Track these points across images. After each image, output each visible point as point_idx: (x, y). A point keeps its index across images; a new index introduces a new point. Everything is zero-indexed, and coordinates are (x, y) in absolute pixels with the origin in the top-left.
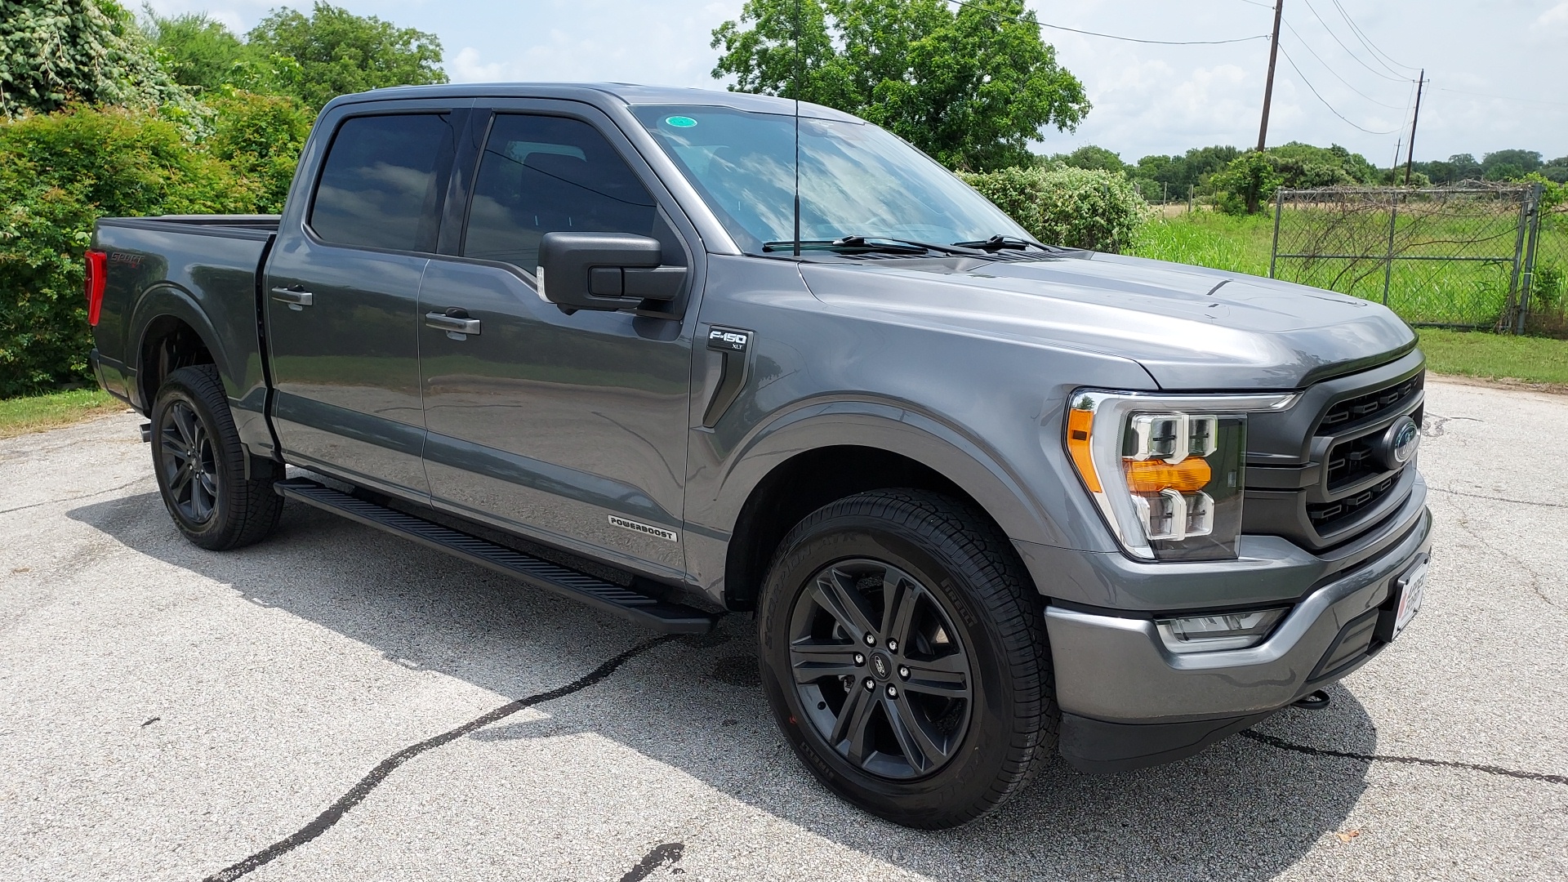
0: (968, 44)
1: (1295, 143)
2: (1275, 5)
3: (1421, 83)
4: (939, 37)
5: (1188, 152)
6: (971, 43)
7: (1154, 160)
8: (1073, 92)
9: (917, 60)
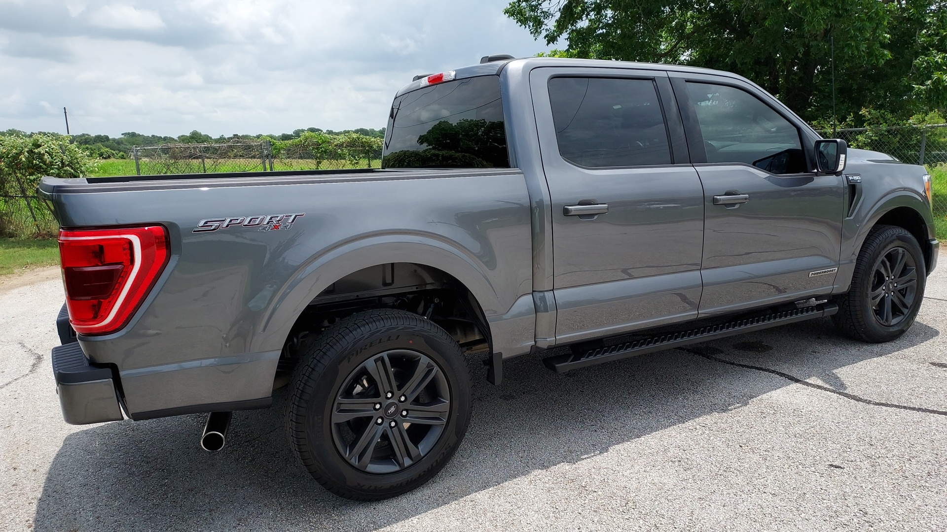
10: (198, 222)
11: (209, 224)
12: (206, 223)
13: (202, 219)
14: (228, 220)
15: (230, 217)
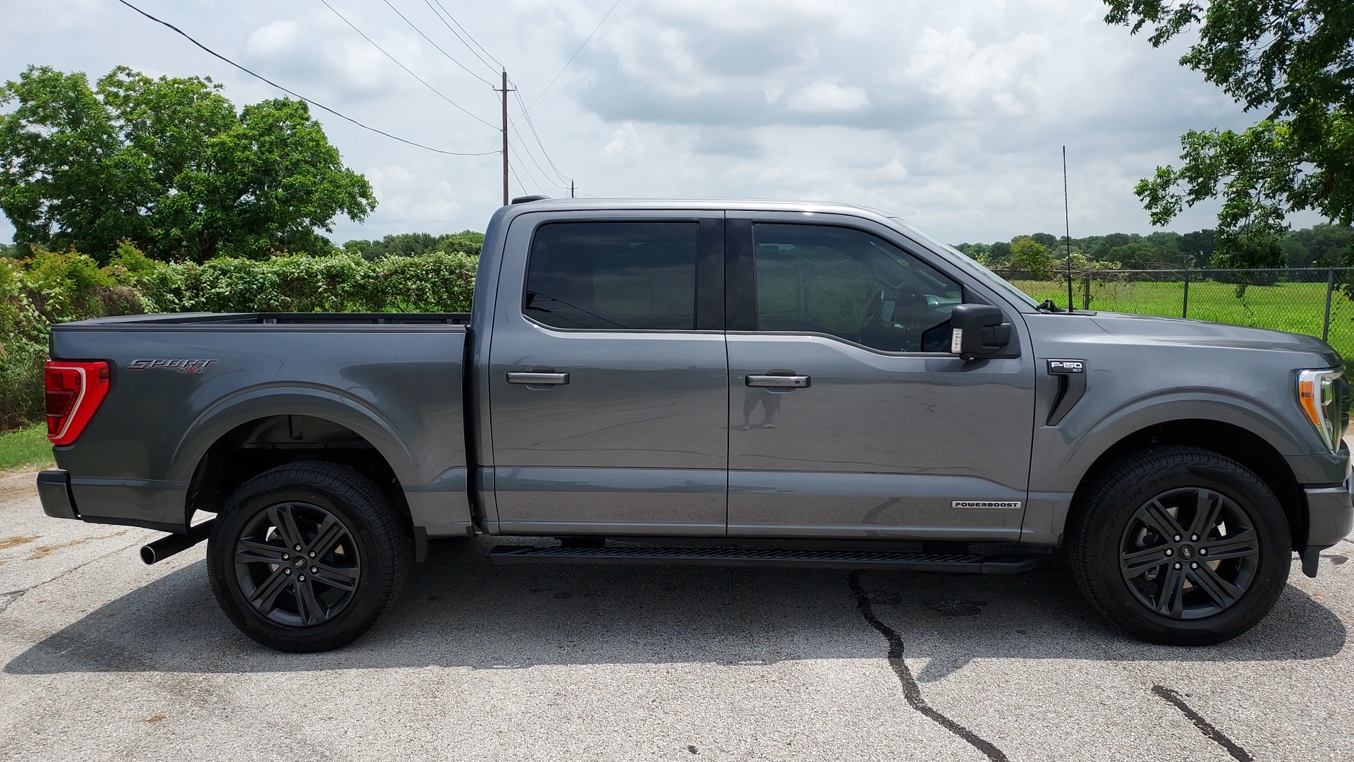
0: (266, 142)
1: (468, 232)
2: (502, 128)
3: (573, 189)
4: (238, 135)
5: (385, 237)
6: (269, 141)
7: (357, 243)
8: (364, 189)
9: (219, 155)
10: (131, 362)
11: (140, 363)
12: (137, 362)
13: (135, 358)
14: (155, 361)
15: (155, 358)
